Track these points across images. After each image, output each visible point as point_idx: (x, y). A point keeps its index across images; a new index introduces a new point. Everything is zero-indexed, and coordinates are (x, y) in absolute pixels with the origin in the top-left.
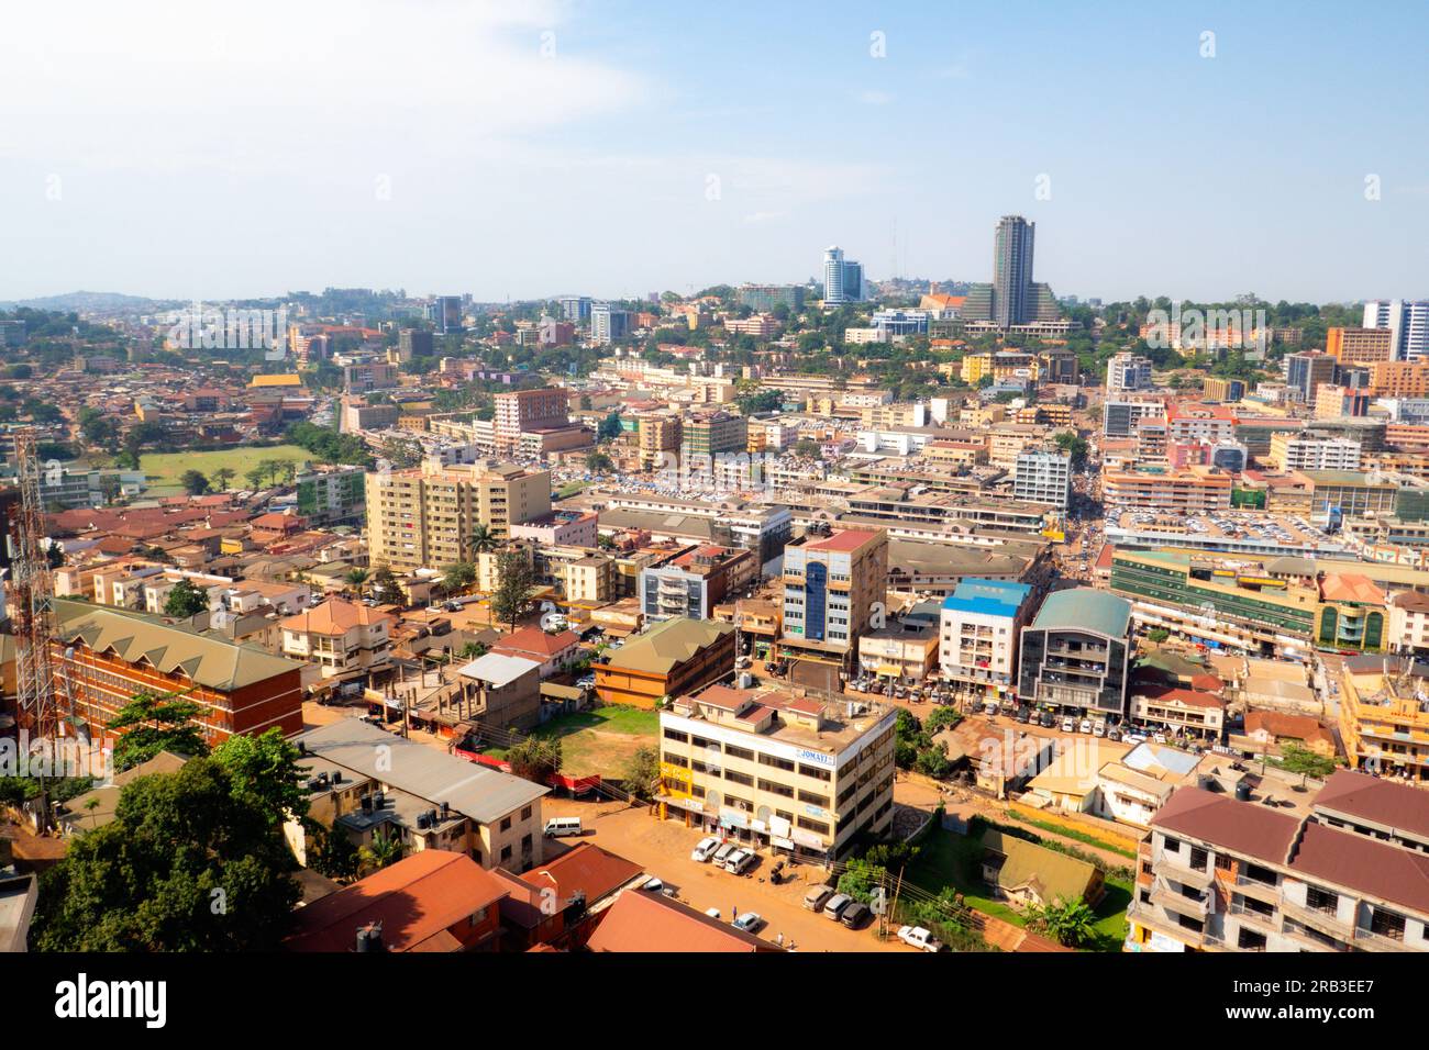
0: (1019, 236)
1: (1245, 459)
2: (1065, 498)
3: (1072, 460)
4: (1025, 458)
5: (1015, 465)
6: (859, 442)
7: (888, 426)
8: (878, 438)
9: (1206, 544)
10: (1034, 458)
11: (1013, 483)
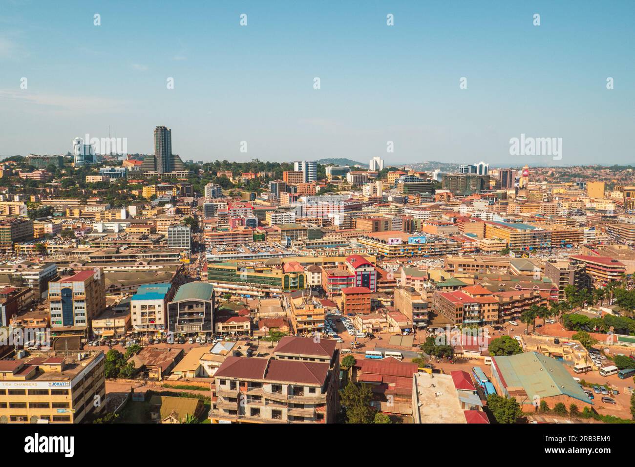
0: (164, 135)
1: (257, 222)
2: (189, 245)
3: (191, 228)
4: (171, 229)
5: (167, 233)
6: (94, 228)
7: (108, 220)
8: (103, 225)
9: (245, 257)
10: (175, 229)
11: (167, 240)
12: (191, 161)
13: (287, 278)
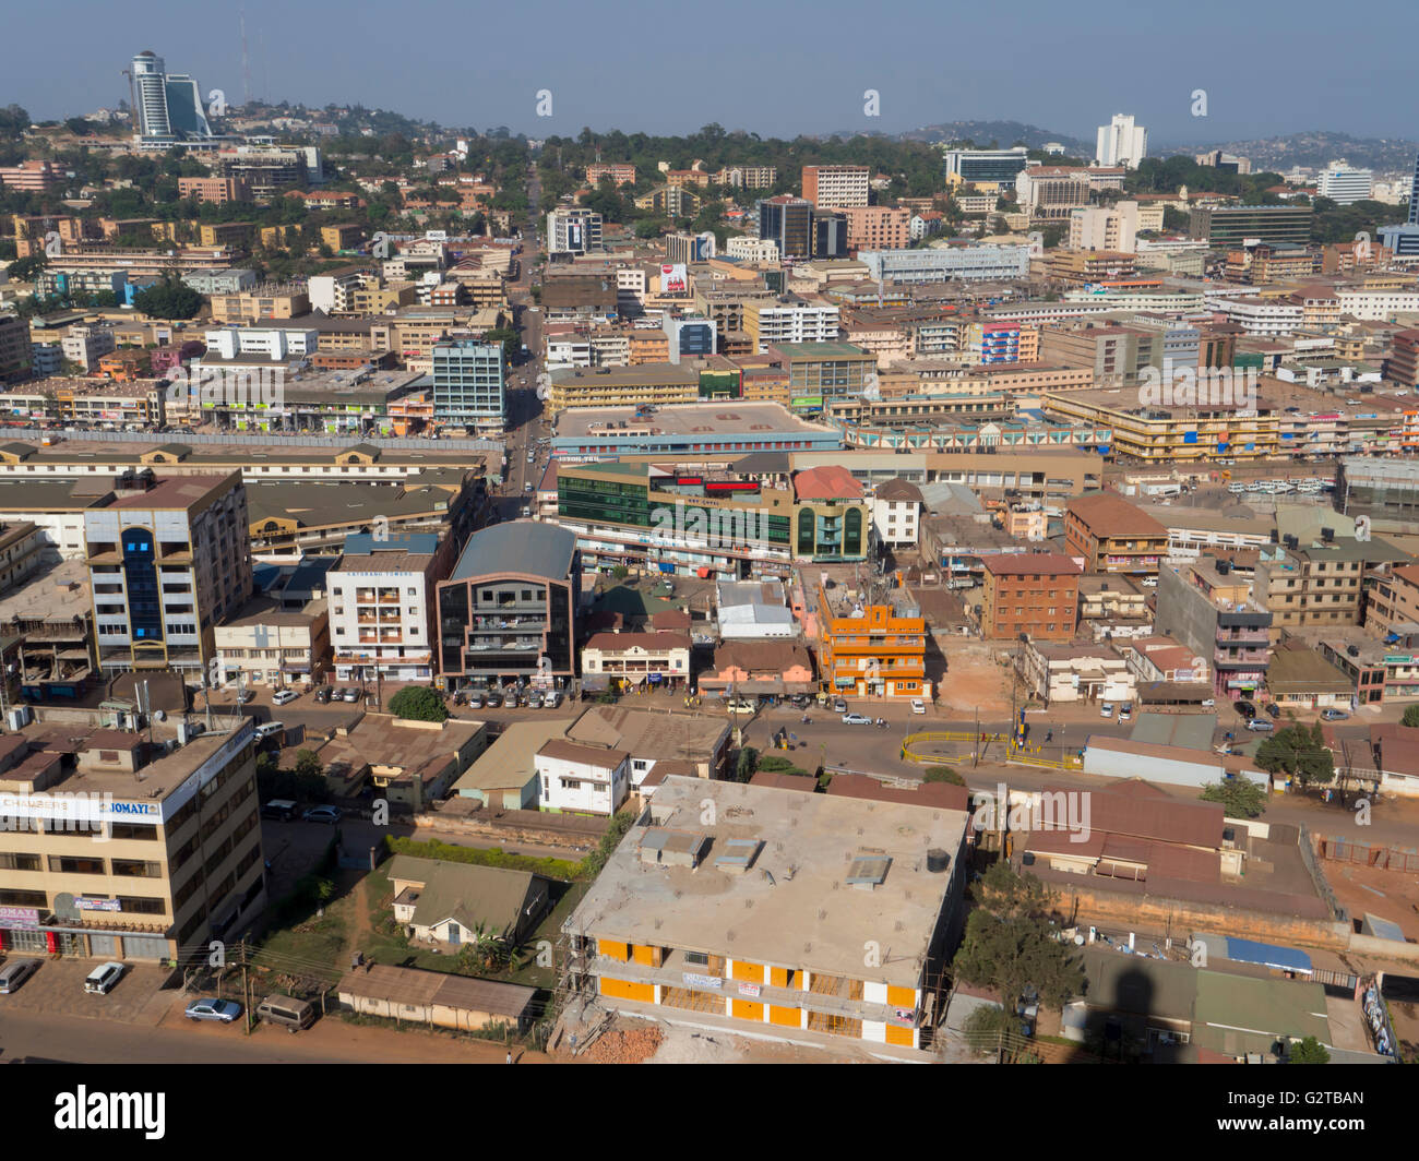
1: (714, 336)
2: (501, 404)
3: (505, 352)
4: (442, 352)
5: (431, 364)
6: (210, 345)
7: (252, 320)
8: (236, 341)
10: (455, 353)
11: (431, 387)
12: (503, 132)
13: (807, 518)
